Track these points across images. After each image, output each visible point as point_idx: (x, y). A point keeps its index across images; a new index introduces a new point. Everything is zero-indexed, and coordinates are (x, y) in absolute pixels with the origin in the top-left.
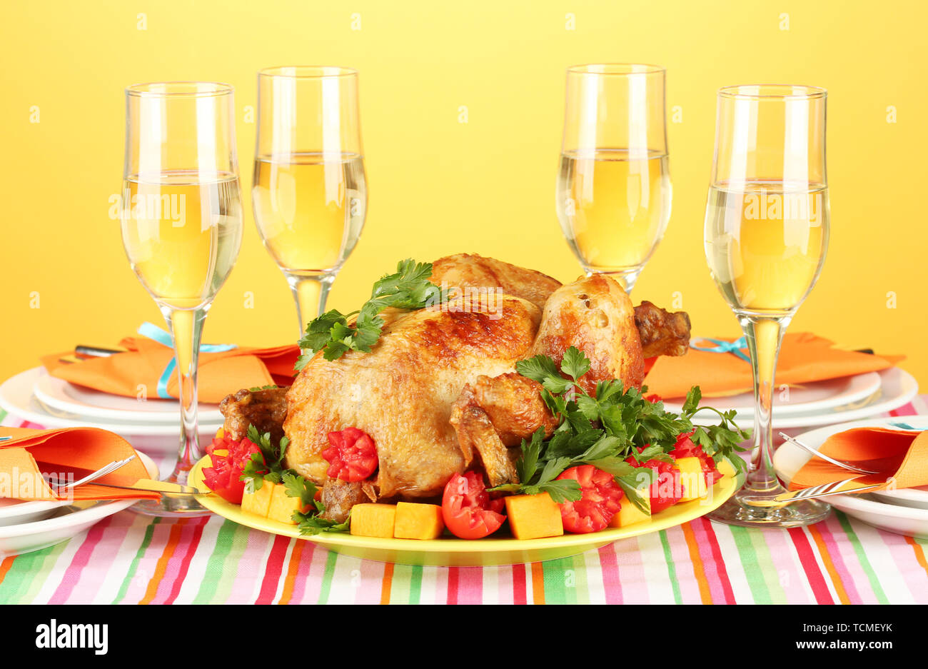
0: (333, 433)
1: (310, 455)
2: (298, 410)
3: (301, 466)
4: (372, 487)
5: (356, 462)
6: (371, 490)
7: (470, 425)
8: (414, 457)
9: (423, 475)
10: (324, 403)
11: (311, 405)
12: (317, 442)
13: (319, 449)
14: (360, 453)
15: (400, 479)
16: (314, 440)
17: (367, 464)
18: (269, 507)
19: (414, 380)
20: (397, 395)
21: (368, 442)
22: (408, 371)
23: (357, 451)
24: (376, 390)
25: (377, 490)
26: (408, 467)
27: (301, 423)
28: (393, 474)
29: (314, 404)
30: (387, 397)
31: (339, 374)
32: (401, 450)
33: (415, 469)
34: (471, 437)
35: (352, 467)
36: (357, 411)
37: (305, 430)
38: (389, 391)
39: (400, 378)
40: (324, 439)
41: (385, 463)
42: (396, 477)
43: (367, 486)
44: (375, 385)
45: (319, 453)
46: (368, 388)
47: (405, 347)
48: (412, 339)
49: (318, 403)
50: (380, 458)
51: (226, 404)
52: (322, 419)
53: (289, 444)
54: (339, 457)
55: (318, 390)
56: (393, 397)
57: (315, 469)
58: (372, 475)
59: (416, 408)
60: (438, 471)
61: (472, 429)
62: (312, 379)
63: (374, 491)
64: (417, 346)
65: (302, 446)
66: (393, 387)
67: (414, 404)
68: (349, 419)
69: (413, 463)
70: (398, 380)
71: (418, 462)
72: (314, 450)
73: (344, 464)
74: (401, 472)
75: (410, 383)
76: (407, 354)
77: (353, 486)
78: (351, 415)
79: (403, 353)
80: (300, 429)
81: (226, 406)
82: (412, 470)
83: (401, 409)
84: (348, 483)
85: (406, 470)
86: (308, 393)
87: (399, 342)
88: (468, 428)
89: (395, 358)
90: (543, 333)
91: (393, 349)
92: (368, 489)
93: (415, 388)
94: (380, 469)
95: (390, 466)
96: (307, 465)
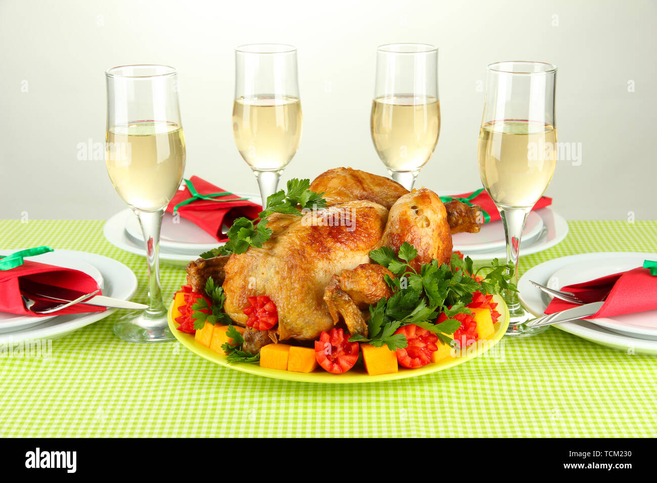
0: (251, 298)
1: (237, 310)
2: (230, 279)
3: (232, 314)
4: (275, 334)
5: (264, 319)
6: (274, 336)
7: (337, 301)
8: (301, 318)
9: (307, 330)
10: (245, 277)
11: (237, 277)
12: (241, 302)
13: (242, 306)
14: (267, 313)
15: (292, 331)
16: (239, 300)
17: (271, 321)
18: (211, 340)
19: (302, 268)
20: (291, 278)
21: (273, 307)
22: (298, 262)
23: (265, 311)
24: (278, 273)
25: (278, 336)
26: (297, 325)
27: (232, 288)
28: (288, 328)
29: (240, 277)
30: (284, 279)
31: (256, 258)
32: (293, 313)
33: (302, 326)
34: (337, 308)
35: (262, 321)
36: (266, 284)
37: (234, 292)
38: (285, 274)
39: (292, 267)
40: (245, 301)
41: (283, 321)
42: (290, 330)
43: (272, 334)
44: (277, 269)
45: (242, 309)
46: (272, 270)
47: (297, 245)
48: (302, 239)
49: (242, 276)
50: (279, 317)
51: (190, 267)
52: (244, 287)
53: (225, 299)
54: (254, 312)
55: (242, 268)
56: (288, 279)
57: (241, 317)
58: (275, 327)
59: (303, 287)
60: (316, 328)
61: (338, 303)
62: (239, 260)
63: (276, 337)
64: (304, 244)
65: (232, 303)
66: (288, 272)
67: (301, 284)
68: (260, 289)
69: (300, 322)
70: (291, 268)
71: (303, 322)
72: (239, 307)
73: (257, 318)
74: (293, 327)
75: (299, 270)
76: (298, 250)
77: (262, 333)
78: (262, 287)
79: (295, 249)
80: (231, 291)
81: (189, 269)
82: (300, 326)
83: (293, 287)
84: (259, 331)
85: (296, 326)
86: (236, 269)
87: (293, 241)
88: (336, 303)
89: (290, 252)
90: (388, 230)
91: (290, 245)
92: (271, 335)
93: (302, 274)
94: (279, 324)
95: (286, 323)
96: (236, 314)
